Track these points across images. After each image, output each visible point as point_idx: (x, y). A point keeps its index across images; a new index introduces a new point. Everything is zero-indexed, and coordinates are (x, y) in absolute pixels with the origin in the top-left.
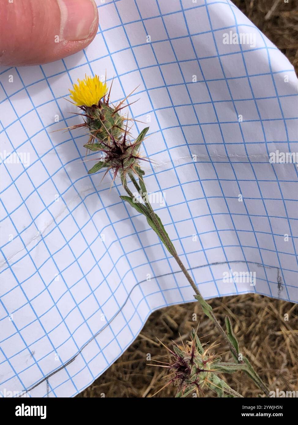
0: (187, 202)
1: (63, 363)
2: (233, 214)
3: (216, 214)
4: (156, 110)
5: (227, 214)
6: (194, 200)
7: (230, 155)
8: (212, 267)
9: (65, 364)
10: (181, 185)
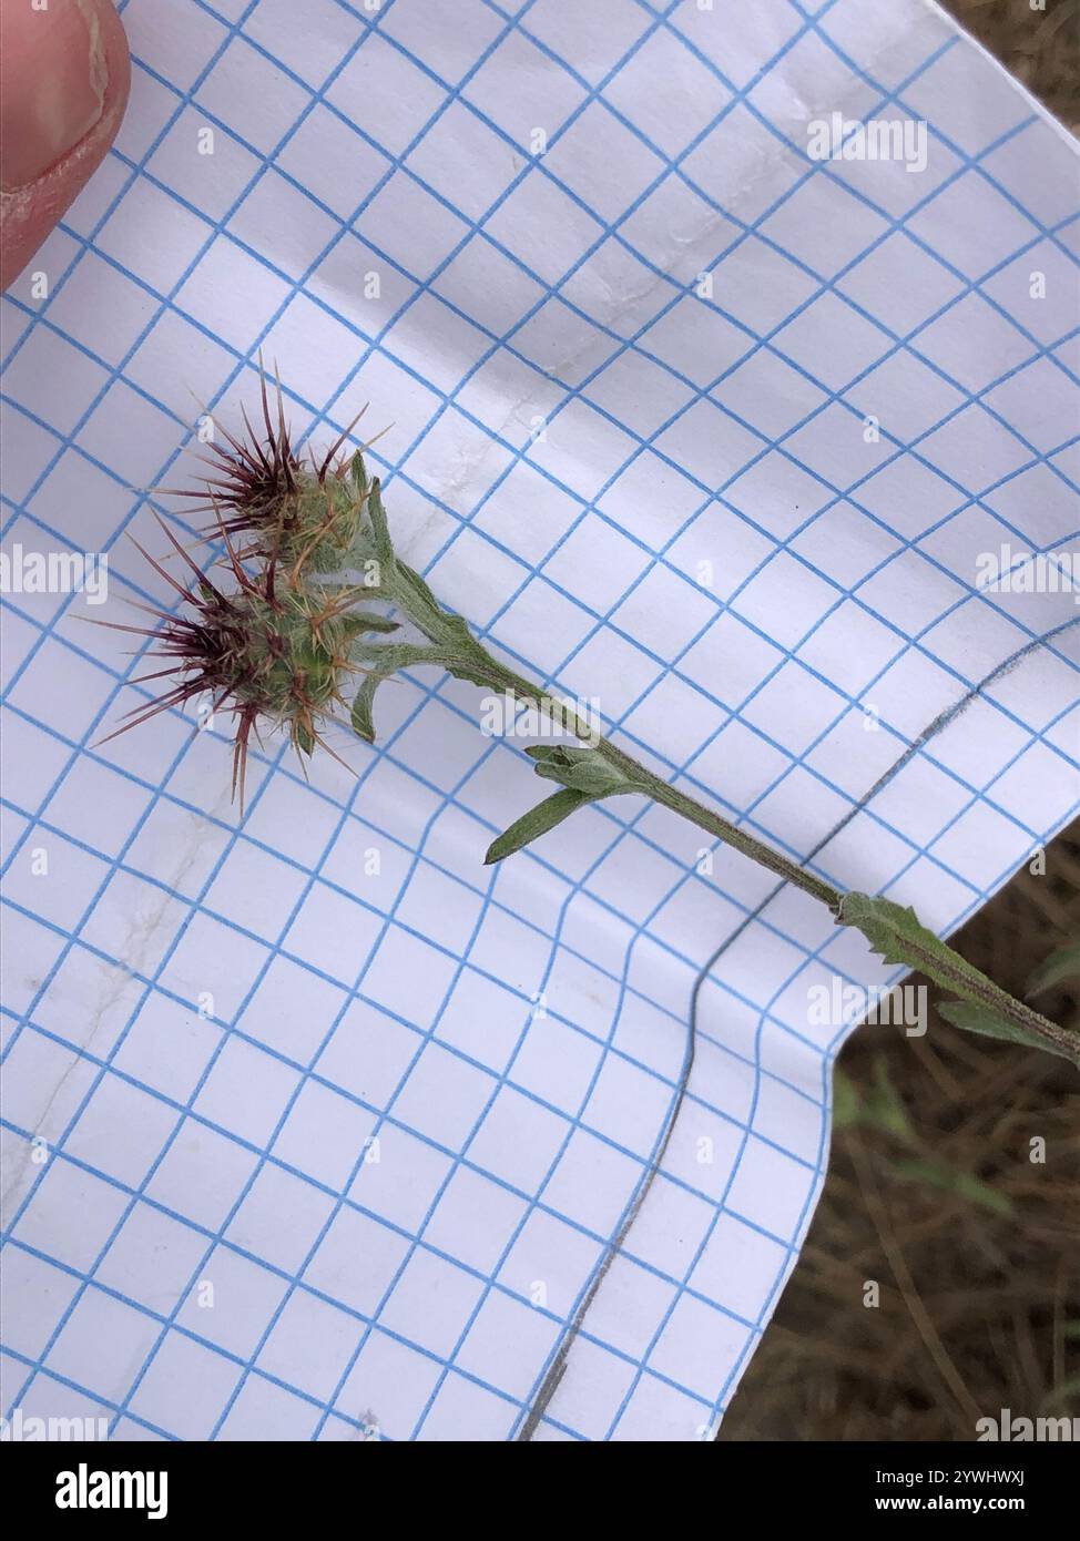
0: (659, 557)
1: (523, 1401)
2: (855, 487)
3: (797, 533)
4: (304, 280)
5: (833, 503)
6: (680, 533)
7: (660, 261)
8: (933, 746)
9: (532, 1405)
10: (591, 507)
